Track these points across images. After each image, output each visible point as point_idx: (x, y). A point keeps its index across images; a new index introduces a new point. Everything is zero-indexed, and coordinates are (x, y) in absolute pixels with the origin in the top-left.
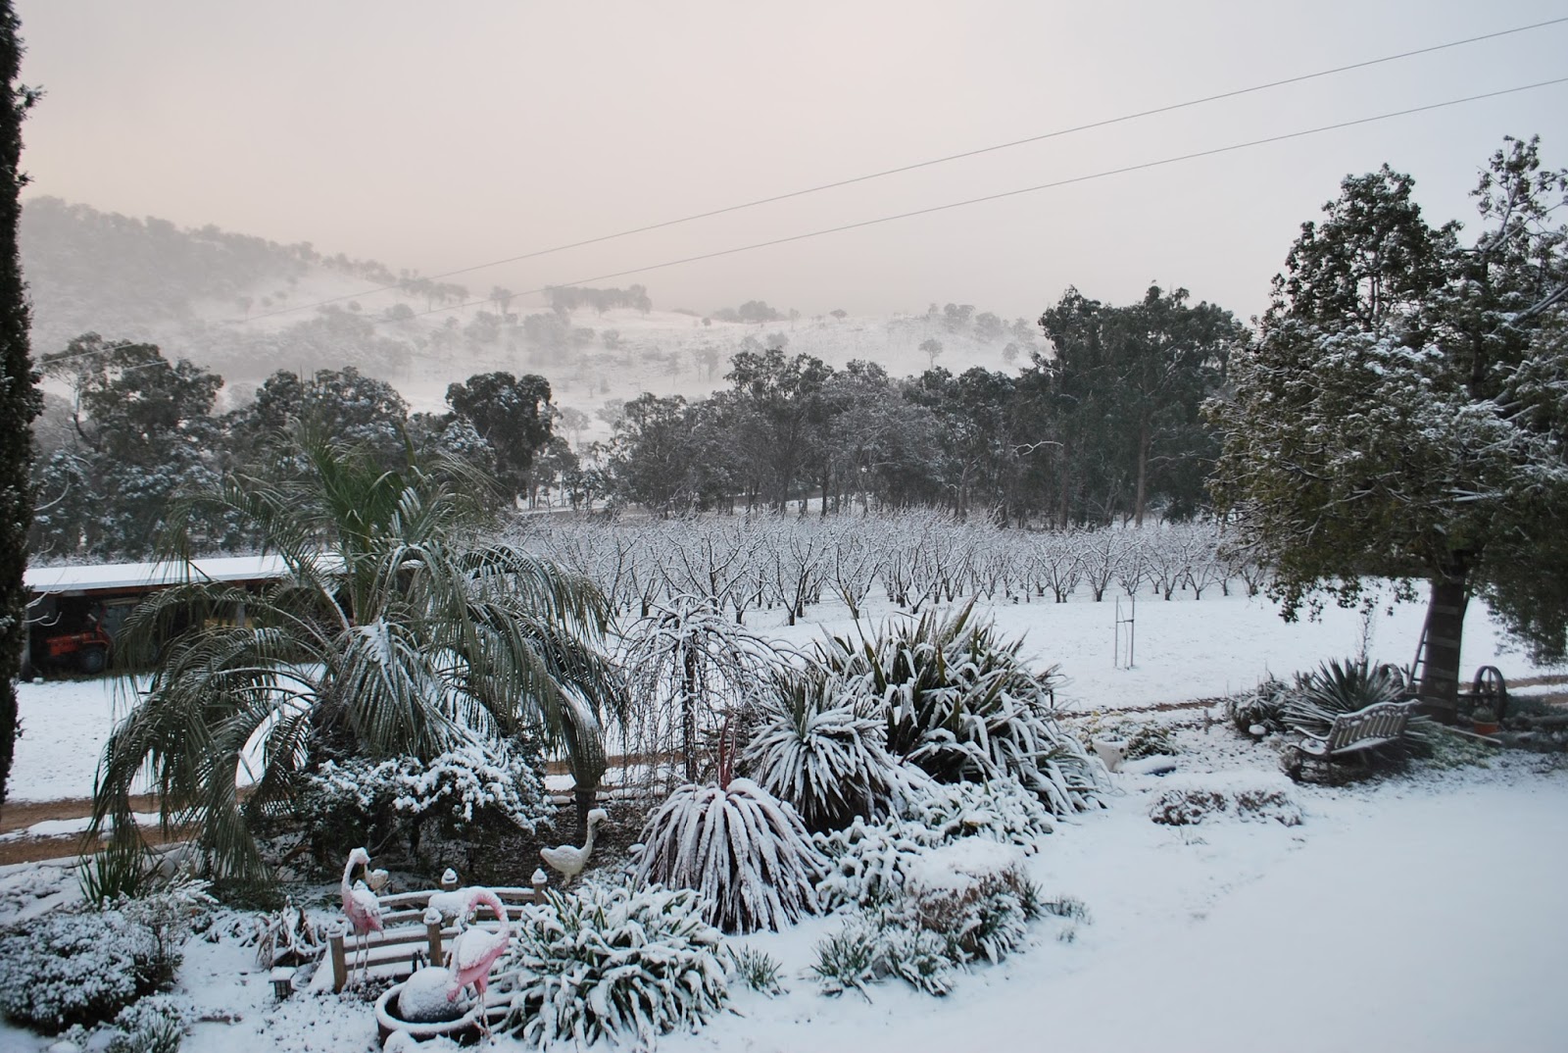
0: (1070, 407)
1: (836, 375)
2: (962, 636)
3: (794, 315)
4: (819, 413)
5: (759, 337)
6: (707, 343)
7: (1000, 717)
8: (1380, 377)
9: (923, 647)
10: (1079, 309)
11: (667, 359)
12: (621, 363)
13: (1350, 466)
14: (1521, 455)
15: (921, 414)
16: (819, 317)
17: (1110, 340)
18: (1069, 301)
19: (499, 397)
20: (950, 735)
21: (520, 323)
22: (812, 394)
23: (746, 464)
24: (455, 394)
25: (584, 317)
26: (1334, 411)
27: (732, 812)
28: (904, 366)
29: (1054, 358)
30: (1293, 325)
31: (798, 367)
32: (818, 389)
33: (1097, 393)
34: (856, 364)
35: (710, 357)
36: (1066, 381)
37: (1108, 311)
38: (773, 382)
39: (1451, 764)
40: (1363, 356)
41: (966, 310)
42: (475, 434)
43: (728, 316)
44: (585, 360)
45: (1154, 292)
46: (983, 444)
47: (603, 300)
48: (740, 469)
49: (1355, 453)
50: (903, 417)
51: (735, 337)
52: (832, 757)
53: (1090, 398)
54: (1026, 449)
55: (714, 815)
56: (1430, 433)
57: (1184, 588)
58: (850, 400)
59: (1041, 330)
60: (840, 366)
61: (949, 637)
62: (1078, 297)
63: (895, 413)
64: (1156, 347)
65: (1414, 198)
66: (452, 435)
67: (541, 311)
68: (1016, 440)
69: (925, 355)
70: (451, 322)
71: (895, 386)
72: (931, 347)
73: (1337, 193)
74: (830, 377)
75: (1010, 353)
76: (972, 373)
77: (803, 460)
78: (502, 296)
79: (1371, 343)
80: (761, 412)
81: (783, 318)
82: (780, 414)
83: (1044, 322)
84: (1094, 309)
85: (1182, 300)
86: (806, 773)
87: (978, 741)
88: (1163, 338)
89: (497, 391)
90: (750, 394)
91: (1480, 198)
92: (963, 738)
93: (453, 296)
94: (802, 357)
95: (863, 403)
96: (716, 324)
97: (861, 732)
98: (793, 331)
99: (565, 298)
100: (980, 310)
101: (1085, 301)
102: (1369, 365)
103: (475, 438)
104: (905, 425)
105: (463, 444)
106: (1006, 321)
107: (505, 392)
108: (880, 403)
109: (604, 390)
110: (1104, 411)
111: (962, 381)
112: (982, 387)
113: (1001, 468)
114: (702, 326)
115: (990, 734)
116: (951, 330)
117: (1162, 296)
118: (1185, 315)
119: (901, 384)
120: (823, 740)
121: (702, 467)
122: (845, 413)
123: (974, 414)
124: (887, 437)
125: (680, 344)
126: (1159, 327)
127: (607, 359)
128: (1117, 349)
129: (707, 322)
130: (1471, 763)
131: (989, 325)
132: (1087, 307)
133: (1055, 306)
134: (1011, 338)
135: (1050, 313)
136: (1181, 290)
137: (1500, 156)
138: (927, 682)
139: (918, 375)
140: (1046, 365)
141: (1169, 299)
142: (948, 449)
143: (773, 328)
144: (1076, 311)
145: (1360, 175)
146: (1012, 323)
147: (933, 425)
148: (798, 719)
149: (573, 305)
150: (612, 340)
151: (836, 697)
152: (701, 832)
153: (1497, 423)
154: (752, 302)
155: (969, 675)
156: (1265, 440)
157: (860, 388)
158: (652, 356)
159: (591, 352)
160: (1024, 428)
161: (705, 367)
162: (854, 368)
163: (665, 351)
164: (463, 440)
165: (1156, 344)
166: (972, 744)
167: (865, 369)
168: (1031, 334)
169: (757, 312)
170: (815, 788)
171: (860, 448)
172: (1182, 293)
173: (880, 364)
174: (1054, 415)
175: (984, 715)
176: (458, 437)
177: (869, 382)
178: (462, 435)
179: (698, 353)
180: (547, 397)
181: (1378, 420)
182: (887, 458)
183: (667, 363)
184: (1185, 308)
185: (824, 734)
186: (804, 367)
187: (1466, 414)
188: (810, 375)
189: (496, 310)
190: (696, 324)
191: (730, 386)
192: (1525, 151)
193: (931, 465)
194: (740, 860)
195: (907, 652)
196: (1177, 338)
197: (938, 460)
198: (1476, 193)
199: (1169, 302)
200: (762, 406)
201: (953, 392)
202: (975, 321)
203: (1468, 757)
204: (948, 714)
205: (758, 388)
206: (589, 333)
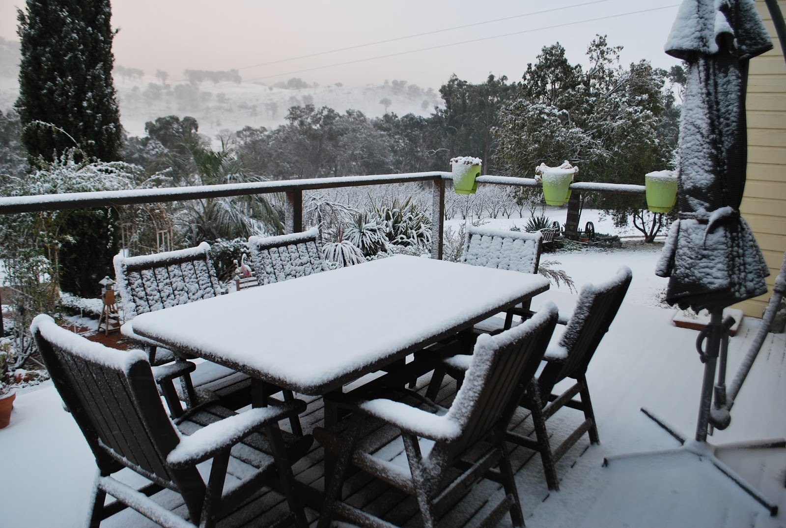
0: (453, 132)
1: (340, 117)
2: (408, 207)
3: (316, 85)
4: (333, 136)
5: (299, 97)
6: (271, 99)
7: (420, 231)
8: (546, 120)
9: (395, 210)
10: (457, 85)
11: (250, 108)
12: (227, 110)
13: (535, 149)
14: (590, 146)
15: (382, 136)
16: (329, 87)
17: (471, 100)
18: (453, 81)
19: (173, 128)
20: (404, 237)
21: (172, 89)
22: (329, 126)
23: (297, 161)
24: (149, 127)
25: (206, 86)
26: (530, 131)
27: (343, 248)
28: (374, 112)
29: (445, 108)
30: (521, 101)
31: (322, 112)
32: (332, 123)
33: (465, 126)
34: (351, 111)
35: (273, 107)
36: (452, 120)
37: (470, 86)
38: (309, 120)
39: (569, 250)
40: (541, 112)
41: (403, 83)
42: (162, 146)
43: (282, 86)
44: (208, 109)
45: (492, 77)
46: (412, 150)
47: (216, 77)
48: (294, 163)
49: (536, 145)
50: (374, 137)
51: (286, 98)
52: (370, 236)
53: (463, 128)
54: (433, 152)
55: (338, 249)
56: (560, 138)
57: (503, 215)
58: (347, 129)
59: (440, 95)
60: (342, 112)
61: (403, 208)
62: (456, 79)
63: (370, 135)
64: (493, 104)
65: (565, 56)
66: (151, 147)
67: (183, 83)
68: (428, 148)
69: (383, 106)
70: (135, 89)
71: (369, 123)
72: (386, 102)
73: (541, 53)
74: (338, 118)
75: (425, 105)
76: (407, 117)
77: (325, 159)
78: (162, 75)
79: (544, 108)
80: (304, 135)
81: (310, 87)
82: (314, 136)
83: (441, 91)
84: (464, 85)
85: (505, 81)
86: (362, 241)
87: (413, 238)
88: (496, 100)
89: (171, 126)
90: (298, 127)
91: (590, 55)
92: (409, 238)
93: (135, 75)
94: (324, 108)
95: (354, 130)
96: (275, 90)
97: (379, 229)
98: (315, 93)
99: (195, 76)
100: (410, 83)
101: (460, 81)
102: (542, 116)
103: (163, 149)
104: (375, 141)
105: (157, 152)
106: (423, 89)
107: (175, 126)
108: (362, 131)
109: (219, 124)
110: (469, 134)
111: (402, 120)
112: (412, 123)
113: (421, 162)
114: (268, 91)
115: (418, 236)
116: (395, 94)
117: (495, 79)
118: (506, 89)
119: (372, 121)
120: (367, 231)
121: (275, 163)
122: (345, 135)
123: (407, 136)
124: (366, 147)
125: (257, 100)
126: (494, 94)
127: (219, 108)
128: (475, 105)
129: (271, 89)
130: (576, 249)
131: (414, 91)
132: (461, 84)
133: (446, 83)
134: (425, 98)
135: (444, 87)
136: (504, 76)
137: (594, 41)
138: (396, 222)
139: (381, 117)
140: (442, 112)
141: (498, 81)
142: (395, 152)
143: (305, 92)
144: (456, 86)
145: (549, 46)
146: (426, 90)
147: (387, 141)
148: (359, 226)
149: (200, 80)
150: (222, 98)
151: (370, 220)
152: (334, 255)
153: (581, 135)
154: (295, 79)
155: (410, 219)
156: (510, 142)
157: (352, 123)
158: (243, 106)
159: (211, 104)
160: (432, 142)
161: (271, 112)
162: (350, 113)
163: (250, 104)
164: (157, 150)
165: (492, 102)
166: (412, 239)
167: (355, 114)
168: (435, 95)
169: (297, 84)
170: (366, 245)
171: (353, 153)
172: (504, 78)
173: (362, 111)
174: (445, 136)
175: (416, 230)
176: (154, 148)
177: (357, 120)
178: (156, 147)
179: (267, 105)
180: (196, 128)
181: (544, 134)
182: (365, 157)
183: (251, 110)
184: (506, 85)
185: (368, 229)
186: (325, 113)
187: (571, 132)
188: (327, 117)
189: (159, 82)
190: (265, 90)
191: (287, 123)
192: (602, 41)
193: (387, 160)
194: (347, 261)
195: (390, 212)
196: (502, 99)
197: (391, 158)
198: (588, 53)
199: (498, 82)
200: (305, 133)
201: (397, 125)
202: (407, 89)
203: (575, 248)
204: (403, 231)
205: (302, 123)
206: (209, 94)
